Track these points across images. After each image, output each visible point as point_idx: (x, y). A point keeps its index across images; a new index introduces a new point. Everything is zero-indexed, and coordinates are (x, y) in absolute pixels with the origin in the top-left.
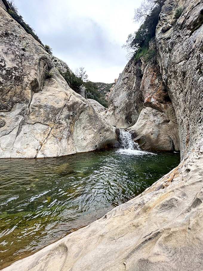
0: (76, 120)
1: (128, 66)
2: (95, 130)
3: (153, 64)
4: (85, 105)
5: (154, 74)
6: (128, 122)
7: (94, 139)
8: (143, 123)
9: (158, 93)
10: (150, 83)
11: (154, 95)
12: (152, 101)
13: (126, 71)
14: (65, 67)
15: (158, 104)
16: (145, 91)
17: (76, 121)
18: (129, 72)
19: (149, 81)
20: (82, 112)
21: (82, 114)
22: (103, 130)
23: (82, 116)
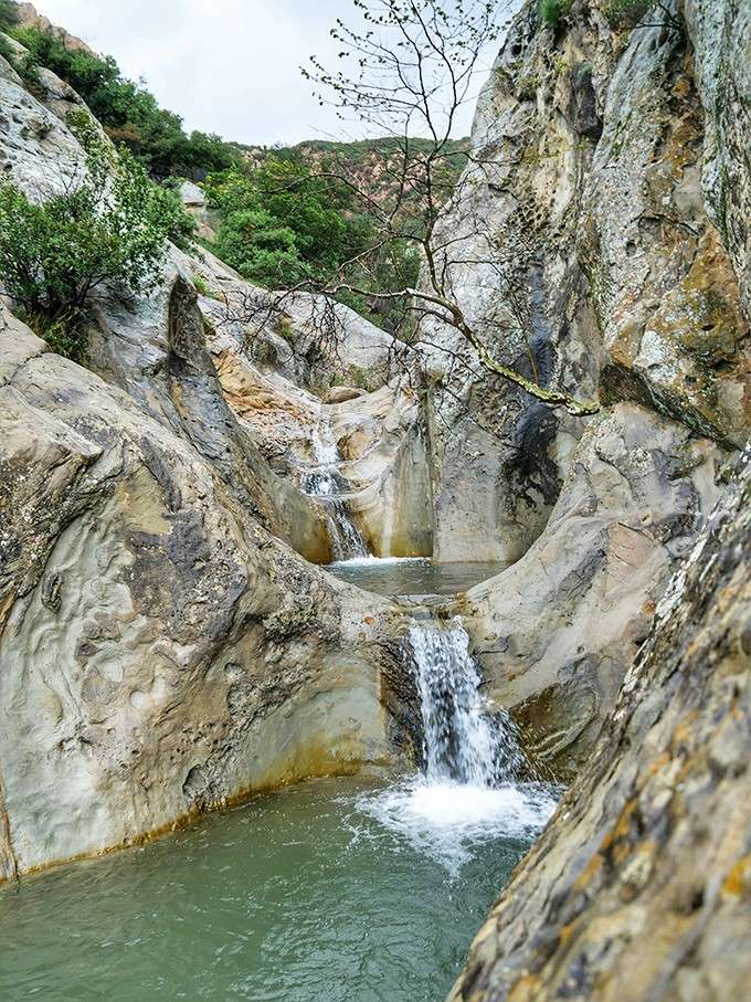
0: (17, 598)
1: (516, 50)
2: (183, 653)
3: (663, 51)
4: (91, 462)
5: (666, 128)
6: (531, 492)
7: (175, 728)
8: (582, 551)
9: (694, 293)
10: (636, 206)
11: (662, 310)
12: (642, 361)
13: (499, 87)
14: (24, 133)
15: (690, 380)
16: (605, 272)
17: (20, 605)
18: (521, 100)
19: (635, 188)
20: (66, 524)
21: (70, 536)
22: (250, 641)
23: (68, 557)
